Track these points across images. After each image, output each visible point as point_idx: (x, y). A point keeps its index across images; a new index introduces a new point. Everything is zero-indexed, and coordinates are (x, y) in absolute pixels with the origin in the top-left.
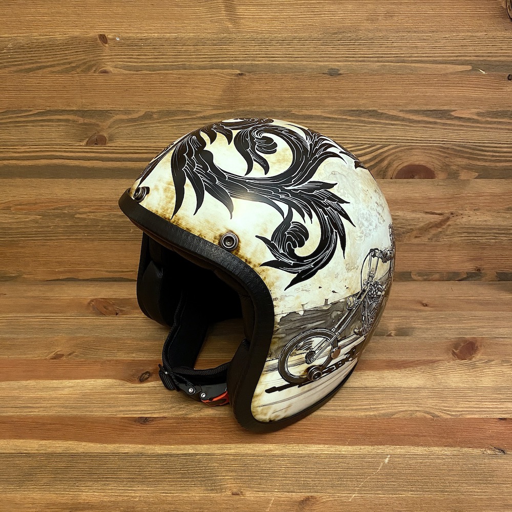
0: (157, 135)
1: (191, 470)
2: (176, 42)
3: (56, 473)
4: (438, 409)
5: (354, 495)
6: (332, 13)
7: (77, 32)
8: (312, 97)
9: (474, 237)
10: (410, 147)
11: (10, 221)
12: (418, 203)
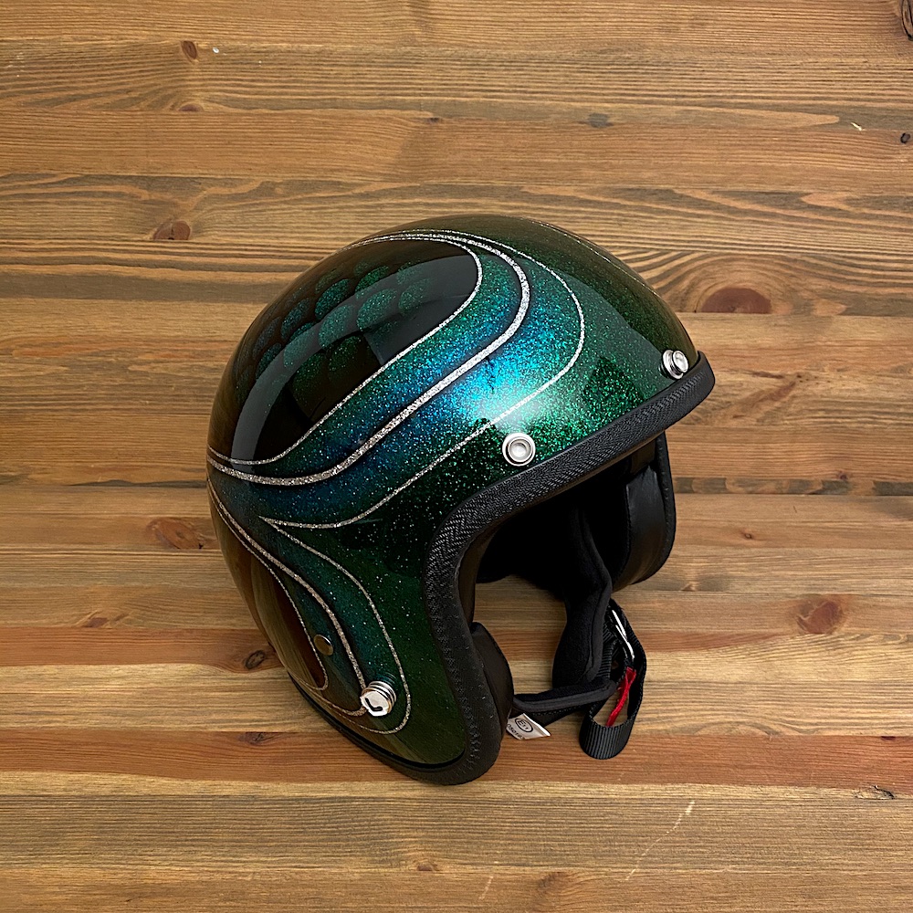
0: (281, 225)
1: (344, 827)
2: (321, 58)
3: (101, 832)
4: (776, 720)
5: (634, 870)
6: (597, 15)
7: (143, 36)
8: (560, 163)
9: (837, 418)
10: (729, 257)
11: (10, 375)
12: (742, 357)
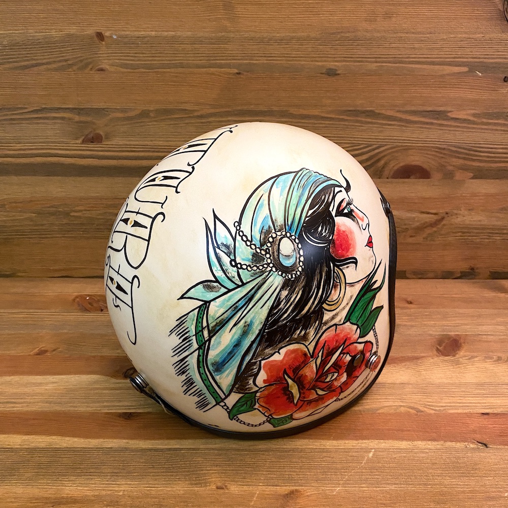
0: (153, 134)
2: (173, 40)
6: (330, 13)
7: (73, 30)
8: (310, 97)
9: (469, 236)
10: (406, 147)
11: (4, 219)
12: (414, 203)
